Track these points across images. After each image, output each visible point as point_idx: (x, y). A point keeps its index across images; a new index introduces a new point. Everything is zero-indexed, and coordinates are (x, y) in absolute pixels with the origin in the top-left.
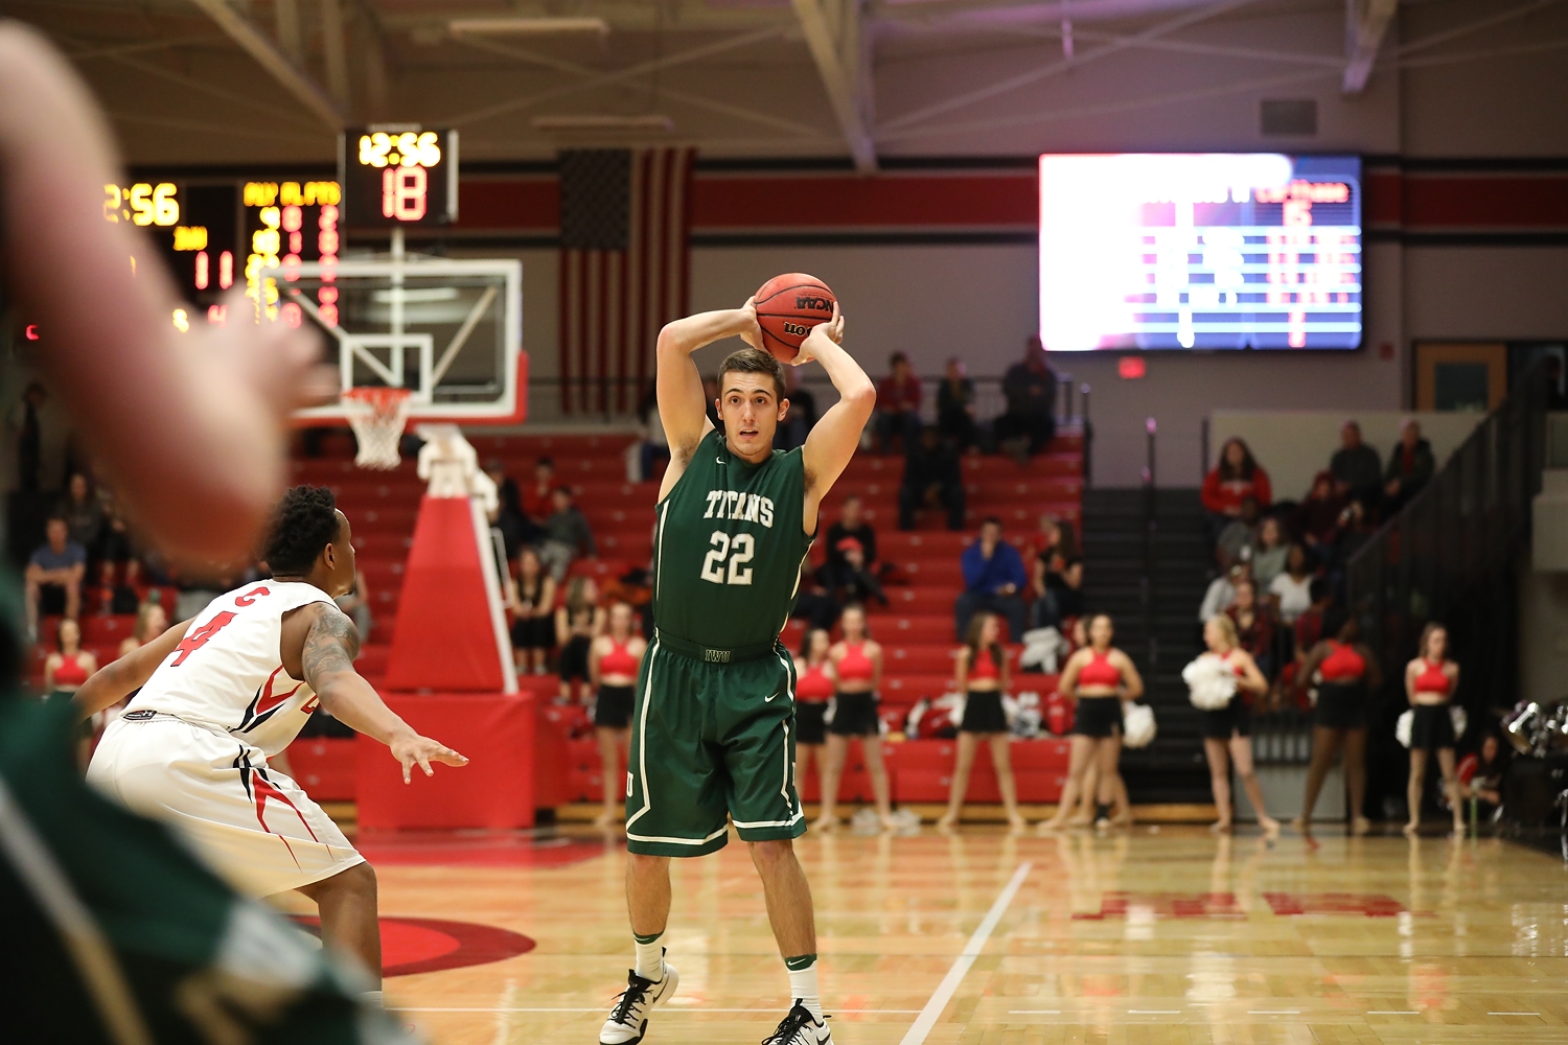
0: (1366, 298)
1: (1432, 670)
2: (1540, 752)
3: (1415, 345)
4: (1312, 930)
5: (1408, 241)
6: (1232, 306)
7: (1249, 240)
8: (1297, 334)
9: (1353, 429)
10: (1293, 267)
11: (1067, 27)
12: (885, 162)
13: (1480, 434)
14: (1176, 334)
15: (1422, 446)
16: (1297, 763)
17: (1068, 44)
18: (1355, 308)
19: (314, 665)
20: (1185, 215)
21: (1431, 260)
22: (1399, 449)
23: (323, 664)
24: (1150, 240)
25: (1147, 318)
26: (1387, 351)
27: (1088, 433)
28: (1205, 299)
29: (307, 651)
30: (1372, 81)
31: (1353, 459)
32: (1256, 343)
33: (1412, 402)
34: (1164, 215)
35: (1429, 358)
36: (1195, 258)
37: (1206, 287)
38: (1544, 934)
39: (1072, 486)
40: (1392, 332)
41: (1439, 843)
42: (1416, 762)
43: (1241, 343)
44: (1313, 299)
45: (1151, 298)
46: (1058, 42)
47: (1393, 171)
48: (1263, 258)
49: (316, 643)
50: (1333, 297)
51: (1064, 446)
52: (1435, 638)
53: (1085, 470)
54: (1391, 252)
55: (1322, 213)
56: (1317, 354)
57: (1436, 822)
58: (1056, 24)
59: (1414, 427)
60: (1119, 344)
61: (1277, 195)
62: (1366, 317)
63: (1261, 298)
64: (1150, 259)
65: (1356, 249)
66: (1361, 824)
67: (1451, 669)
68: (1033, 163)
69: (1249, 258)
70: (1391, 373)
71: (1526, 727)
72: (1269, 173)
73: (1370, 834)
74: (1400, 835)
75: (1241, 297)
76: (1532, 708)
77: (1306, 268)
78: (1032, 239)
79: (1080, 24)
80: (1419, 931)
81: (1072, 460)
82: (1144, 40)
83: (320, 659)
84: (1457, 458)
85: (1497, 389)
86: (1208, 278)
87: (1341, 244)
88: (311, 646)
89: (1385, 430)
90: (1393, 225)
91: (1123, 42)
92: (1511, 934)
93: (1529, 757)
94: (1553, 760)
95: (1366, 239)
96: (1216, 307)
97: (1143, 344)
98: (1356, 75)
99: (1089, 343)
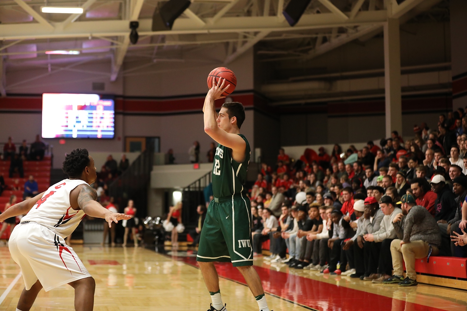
0: (115, 127)
1: (131, 210)
2: (151, 228)
3: (126, 138)
4: (98, 268)
5: (125, 114)
6: (85, 128)
7: (89, 114)
8: (99, 135)
9: (111, 156)
10: (99, 120)
11: (49, 66)
12: (8, 94)
13: (139, 158)
14: (72, 135)
15: (127, 161)
16: (100, 230)
17: (49, 69)
18: (112, 129)
19: (81, 201)
20: (75, 108)
21: (130, 119)
22: (122, 161)
23: (83, 200)
24: (67, 113)
25: (66, 131)
26: (119, 139)
27: (52, 156)
28: (79, 126)
29: (79, 197)
30: (117, 79)
31: (110, 162)
32: (91, 137)
33: (125, 150)
34: (70, 108)
35: (129, 140)
36: (77, 117)
37: (79, 124)
38: (152, 269)
39: (48, 168)
40: (120, 134)
41: (131, 248)
42: (127, 230)
43: (86, 137)
44: (103, 127)
45: (67, 126)
46: (47, 69)
47: (121, 99)
48: (92, 118)
49: (82, 195)
50: (108, 127)
51: (46, 159)
52: (131, 203)
53: (51, 164)
54: (120, 117)
55: (106, 108)
56: (104, 139)
57: (130, 243)
58: (47, 64)
59: (125, 156)
60: (60, 136)
61: (95, 104)
62: (115, 131)
63: (92, 126)
64: (67, 117)
65: (113, 116)
66: (113, 244)
67: (134, 210)
68: (41, 95)
69: (89, 118)
70: (120, 144)
71: (149, 223)
72: (94, 99)
73: (116, 246)
74: (121, 247)
75: (88, 126)
76: (150, 218)
77: (102, 120)
78: (40, 112)
79: (52, 65)
80: (128, 269)
81: (49, 162)
82: (67, 68)
83: (83, 199)
84: (134, 163)
85: (143, 147)
86: (80, 122)
87: (109, 115)
88: (80, 196)
89: (118, 156)
90: (121, 111)
91: (62, 69)
92: (144, 269)
93: (149, 229)
94: (154, 230)
95: (115, 114)
96: (81, 129)
97: (65, 136)
98: (113, 77)
99: (53, 136)
